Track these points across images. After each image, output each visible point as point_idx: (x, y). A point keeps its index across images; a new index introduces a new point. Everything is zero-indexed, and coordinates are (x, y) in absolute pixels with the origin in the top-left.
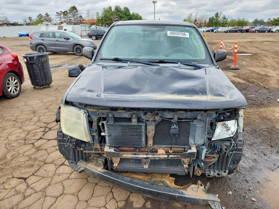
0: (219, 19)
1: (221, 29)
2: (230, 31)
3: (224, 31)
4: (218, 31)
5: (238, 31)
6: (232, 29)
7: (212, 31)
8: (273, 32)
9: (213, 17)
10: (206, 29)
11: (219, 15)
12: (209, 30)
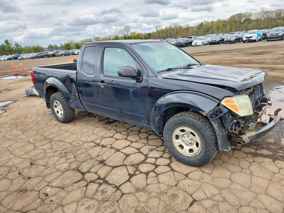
0: (11, 46)
1: (24, 56)
2: (37, 57)
3: (30, 57)
4: (23, 58)
5: (45, 56)
6: (38, 55)
7: (16, 58)
8: (76, 54)
9: (3, 44)
10: (5, 57)
11: (9, 42)
12: (11, 57)
